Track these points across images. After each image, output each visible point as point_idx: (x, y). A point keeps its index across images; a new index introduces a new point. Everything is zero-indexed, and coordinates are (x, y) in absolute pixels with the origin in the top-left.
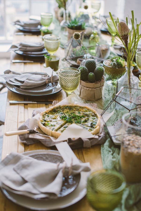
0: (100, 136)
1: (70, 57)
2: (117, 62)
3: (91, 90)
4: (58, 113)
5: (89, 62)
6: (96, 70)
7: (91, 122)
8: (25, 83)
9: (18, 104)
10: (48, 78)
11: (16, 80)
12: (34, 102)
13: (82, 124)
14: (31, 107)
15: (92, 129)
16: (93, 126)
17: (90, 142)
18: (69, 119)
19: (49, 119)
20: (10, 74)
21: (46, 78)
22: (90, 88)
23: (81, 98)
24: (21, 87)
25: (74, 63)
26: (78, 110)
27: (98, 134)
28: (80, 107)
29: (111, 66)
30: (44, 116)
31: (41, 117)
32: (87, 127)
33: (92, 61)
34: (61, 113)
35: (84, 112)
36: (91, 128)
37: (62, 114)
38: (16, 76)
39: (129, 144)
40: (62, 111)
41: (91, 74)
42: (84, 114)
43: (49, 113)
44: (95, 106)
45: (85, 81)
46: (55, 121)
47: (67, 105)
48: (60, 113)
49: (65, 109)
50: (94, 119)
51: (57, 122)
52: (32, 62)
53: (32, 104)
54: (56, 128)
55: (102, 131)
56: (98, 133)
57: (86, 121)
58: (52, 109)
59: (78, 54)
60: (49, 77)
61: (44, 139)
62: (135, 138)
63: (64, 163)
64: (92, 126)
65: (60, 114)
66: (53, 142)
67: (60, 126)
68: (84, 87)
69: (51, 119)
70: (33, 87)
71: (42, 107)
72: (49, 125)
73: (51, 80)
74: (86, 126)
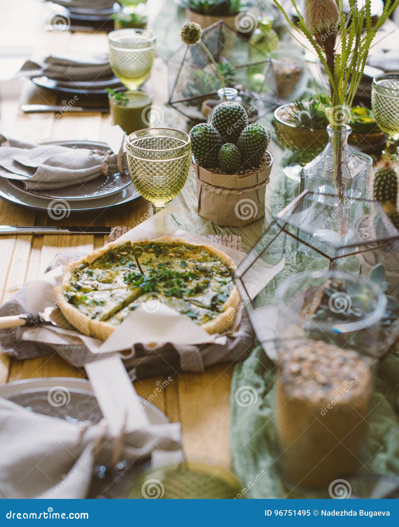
0: (232, 339)
1: (184, 95)
2: (314, 111)
3: (229, 194)
4: (122, 264)
5: (225, 112)
6: (244, 136)
7: (214, 294)
8: (39, 173)
9: (15, 237)
10: (109, 159)
11: (17, 164)
12: (61, 231)
13: (186, 301)
14: (52, 245)
15: (214, 316)
16: (217, 306)
17: (200, 355)
18: (148, 283)
19: (92, 283)
20: (5, 146)
21: (103, 159)
22: (224, 188)
23: (202, 217)
24: (28, 186)
25: (193, 112)
26: (181, 255)
27: (229, 332)
28: (189, 247)
29: (294, 122)
30: (76, 273)
31: (68, 277)
32: (200, 309)
33: (234, 109)
34: (130, 266)
35: (199, 261)
36: (210, 312)
37: (133, 267)
38: (17, 153)
39: (298, 373)
40: (134, 257)
41: (228, 148)
42: (197, 269)
43: (95, 265)
44: (234, 243)
45: (210, 167)
46: (108, 290)
47: (150, 241)
48: (128, 264)
49: (144, 254)
50: (225, 283)
51: (113, 292)
52: (80, 109)
53: (57, 236)
54: (106, 310)
55: (241, 321)
56: (230, 328)
57: (198, 290)
58: (105, 254)
59: (206, 85)
60: (112, 155)
61: (65, 345)
62: (320, 352)
63: (103, 423)
64: (214, 307)
65: (126, 268)
66: (91, 353)
67: (118, 305)
68: (210, 186)
69: (97, 283)
70: (64, 185)
71: (84, 243)
72: (87, 302)
73: (119, 164)
74: (199, 304)
